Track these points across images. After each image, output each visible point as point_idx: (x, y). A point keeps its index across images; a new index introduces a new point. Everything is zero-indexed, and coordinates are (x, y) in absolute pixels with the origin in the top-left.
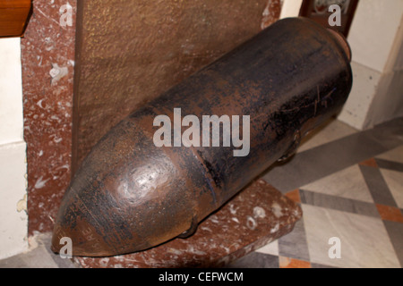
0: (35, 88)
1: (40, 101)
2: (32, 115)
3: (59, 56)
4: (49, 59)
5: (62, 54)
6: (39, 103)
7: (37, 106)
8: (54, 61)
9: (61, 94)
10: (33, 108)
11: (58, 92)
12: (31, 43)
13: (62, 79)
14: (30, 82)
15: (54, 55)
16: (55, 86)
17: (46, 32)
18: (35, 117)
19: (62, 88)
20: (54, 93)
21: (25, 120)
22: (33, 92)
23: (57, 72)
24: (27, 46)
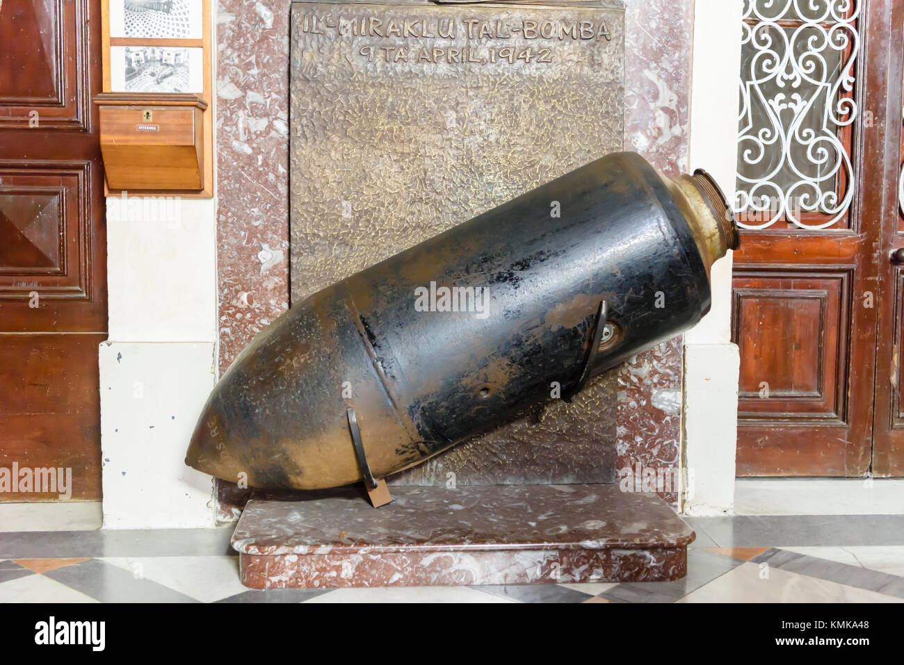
0: (238, 274)
1: (245, 295)
2: (235, 314)
3: (270, 235)
4: (257, 237)
5: (275, 232)
6: (244, 298)
7: (241, 302)
8: (265, 241)
9: (275, 288)
10: (234, 302)
11: (270, 286)
12: (234, 214)
13: (275, 267)
14: (231, 265)
15: (263, 233)
16: (266, 276)
17: (252, 201)
18: (239, 316)
19: (276, 279)
20: (264, 285)
21: (224, 318)
22: (235, 280)
23: (269, 256)
24: (227, 218)
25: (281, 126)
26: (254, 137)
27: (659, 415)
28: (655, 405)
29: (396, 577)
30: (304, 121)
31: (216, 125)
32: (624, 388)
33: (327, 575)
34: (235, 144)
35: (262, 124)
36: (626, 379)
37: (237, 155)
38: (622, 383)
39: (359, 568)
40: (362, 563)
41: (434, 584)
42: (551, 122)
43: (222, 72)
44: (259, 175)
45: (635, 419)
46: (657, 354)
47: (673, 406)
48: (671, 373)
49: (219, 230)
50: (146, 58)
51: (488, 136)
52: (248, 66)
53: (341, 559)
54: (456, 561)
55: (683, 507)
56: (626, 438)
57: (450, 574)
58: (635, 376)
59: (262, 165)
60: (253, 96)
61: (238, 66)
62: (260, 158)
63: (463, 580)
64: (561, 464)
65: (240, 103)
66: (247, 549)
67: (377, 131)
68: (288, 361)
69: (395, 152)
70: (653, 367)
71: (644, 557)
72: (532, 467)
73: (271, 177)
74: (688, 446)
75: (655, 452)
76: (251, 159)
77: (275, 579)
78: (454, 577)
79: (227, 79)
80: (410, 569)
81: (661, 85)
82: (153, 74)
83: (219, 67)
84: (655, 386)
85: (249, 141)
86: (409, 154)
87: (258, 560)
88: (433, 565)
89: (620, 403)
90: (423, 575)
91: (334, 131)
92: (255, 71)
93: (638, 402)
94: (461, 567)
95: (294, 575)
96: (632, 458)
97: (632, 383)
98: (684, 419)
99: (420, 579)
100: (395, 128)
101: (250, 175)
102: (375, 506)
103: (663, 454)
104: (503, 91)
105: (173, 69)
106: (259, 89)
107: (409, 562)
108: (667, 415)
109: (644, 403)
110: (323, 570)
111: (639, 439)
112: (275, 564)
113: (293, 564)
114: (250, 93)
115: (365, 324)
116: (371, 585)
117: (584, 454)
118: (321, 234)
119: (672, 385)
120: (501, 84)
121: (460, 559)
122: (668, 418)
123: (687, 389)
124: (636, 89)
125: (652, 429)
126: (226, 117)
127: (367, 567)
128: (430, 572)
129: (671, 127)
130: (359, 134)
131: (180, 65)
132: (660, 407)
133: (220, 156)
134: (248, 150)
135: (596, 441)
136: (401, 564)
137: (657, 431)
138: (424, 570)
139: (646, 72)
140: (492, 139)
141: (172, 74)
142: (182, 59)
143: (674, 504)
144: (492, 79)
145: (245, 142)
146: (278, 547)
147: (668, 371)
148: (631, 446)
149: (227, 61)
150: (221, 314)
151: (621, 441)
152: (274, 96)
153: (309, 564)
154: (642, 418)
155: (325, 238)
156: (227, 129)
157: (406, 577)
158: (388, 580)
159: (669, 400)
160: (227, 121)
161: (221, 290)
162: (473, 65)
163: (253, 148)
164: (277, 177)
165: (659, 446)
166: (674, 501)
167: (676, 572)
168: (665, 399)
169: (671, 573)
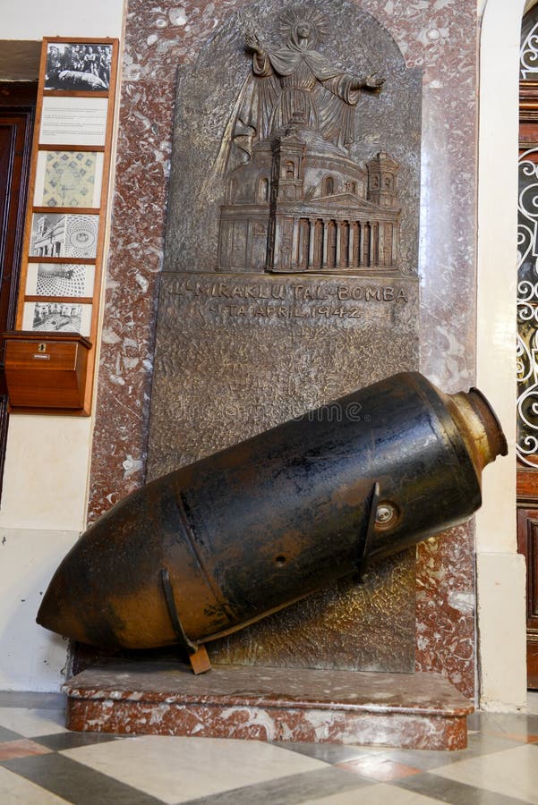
0: (106, 479)
1: (110, 495)
2: (100, 510)
3: (133, 447)
4: (123, 449)
5: (137, 446)
6: (109, 497)
7: (106, 500)
8: (129, 453)
10: (101, 501)
12: (106, 431)
13: (136, 473)
14: (102, 471)
15: (128, 446)
16: (128, 481)
17: (122, 421)
19: (136, 484)
20: (126, 488)
21: (92, 513)
22: (104, 483)
23: (131, 465)
24: (102, 433)
25: (148, 364)
26: (127, 372)
27: (455, 614)
28: (452, 605)
29: (199, 727)
30: (164, 359)
31: (98, 363)
32: (423, 588)
33: (138, 721)
34: (112, 377)
35: (135, 362)
36: (425, 580)
37: (113, 385)
38: (422, 584)
39: (166, 717)
40: (169, 713)
41: (231, 737)
42: (359, 363)
43: (107, 323)
44: (129, 401)
45: (433, 617)
46: (452, 559)
47: (467, 608)
48: (465, 577)
49: (94, 443)
50: (50, 311)
51: (308, 373)
52: (128, 319)
53: (151, 708)
54: (252, 716)
55: (479, 702)
56: (426, 634)
57: (246, 728)
58: (433, 578)
59: (131, 394)
60: (128, 342)
61: (119, 320)
62: (130, 388)
63: (257, 735)
64: (367, 653)
65: (118, 346)
66: (71, 692)
67: (220, 367)
68: (120, 529)
69: (235, 384)
70: (449, 571)
71: (424, 725)
72: (341, 654)
73: (138, 402)
74: (481, 644)
75: (452, 648)
76: (123, 389)
77: (92, 722)
78: (250, 731)
79: (110, 329)
80: (210, 721)
81: (452, 339)
82: (54, 323)
83: (104, 320)
84: (451, 588)
85: (123, 376)
86: (245, 386)
87: (79, 704)
88: (232, 718)
89: (420, 602)
90: (222, 727)
91: (187, 367)
92: (132, 323)
93: (436, 601)
94: (256, 722)
95: (109, 719)
96: (432, 653)
97: (430, 584)
98: (477, 619)
99: (219, 731)
100: (235, 366)
101: (121, 401)
102: (196, 673)
103: (460, 651)
104: (321, 339)
105: (70, 319)
106: (134, 336)
107: (210, 714)
108: (461, 615)
109: (442, 603)
110: (135, 717)
111: (437, 636)
112: (93, 707)
113: (109, 709)
114: (127, 339)
115: (183, 498)
116: (176, 734)
117: (387, 645)
118: (172, 446)
119: (466, 588)
120: (319, 333)
121: (256, 715)
122: (463, 618)
123: (479, 592)
124: (430, 341)
125: (449, 627)
126: (107, 357)
127: (173, 716)
128: (229, 724)
129: (460, 371)
130: (206, 370)
131: (75, 316)
132: (456, 607)
133: (99, 385)
134: (122, 382)
135: (398, 634)
136: (203, 716)
137: (454, 629)
138: (224, 723)
139: (438, 328)
140: (312, 376)
141: (67, 323)
142: (77, 312)
143: (471, 699)
144: (312, 330)
145: (120, 376)
146: (96, 692)
147: (462, 575)
148: (431, 641)
149: (111, 316)
150: (90, 510)
151: (421, 637)
152: (145, 342)
153: (123, 710)
154: (440, 616)
155: (175, 450)
156: (108, 365)
157: (206, 728)
158: (191, 731)
159: (463, 602)
160: (108, 359)
161: (92, 490)
162: (298, 319)
163: (126, 381)
164: (142, 403)
165: (456, 643)
166: (471, 696)
167: (455, 742)
168: (461, 601)
169: (450, 743)
